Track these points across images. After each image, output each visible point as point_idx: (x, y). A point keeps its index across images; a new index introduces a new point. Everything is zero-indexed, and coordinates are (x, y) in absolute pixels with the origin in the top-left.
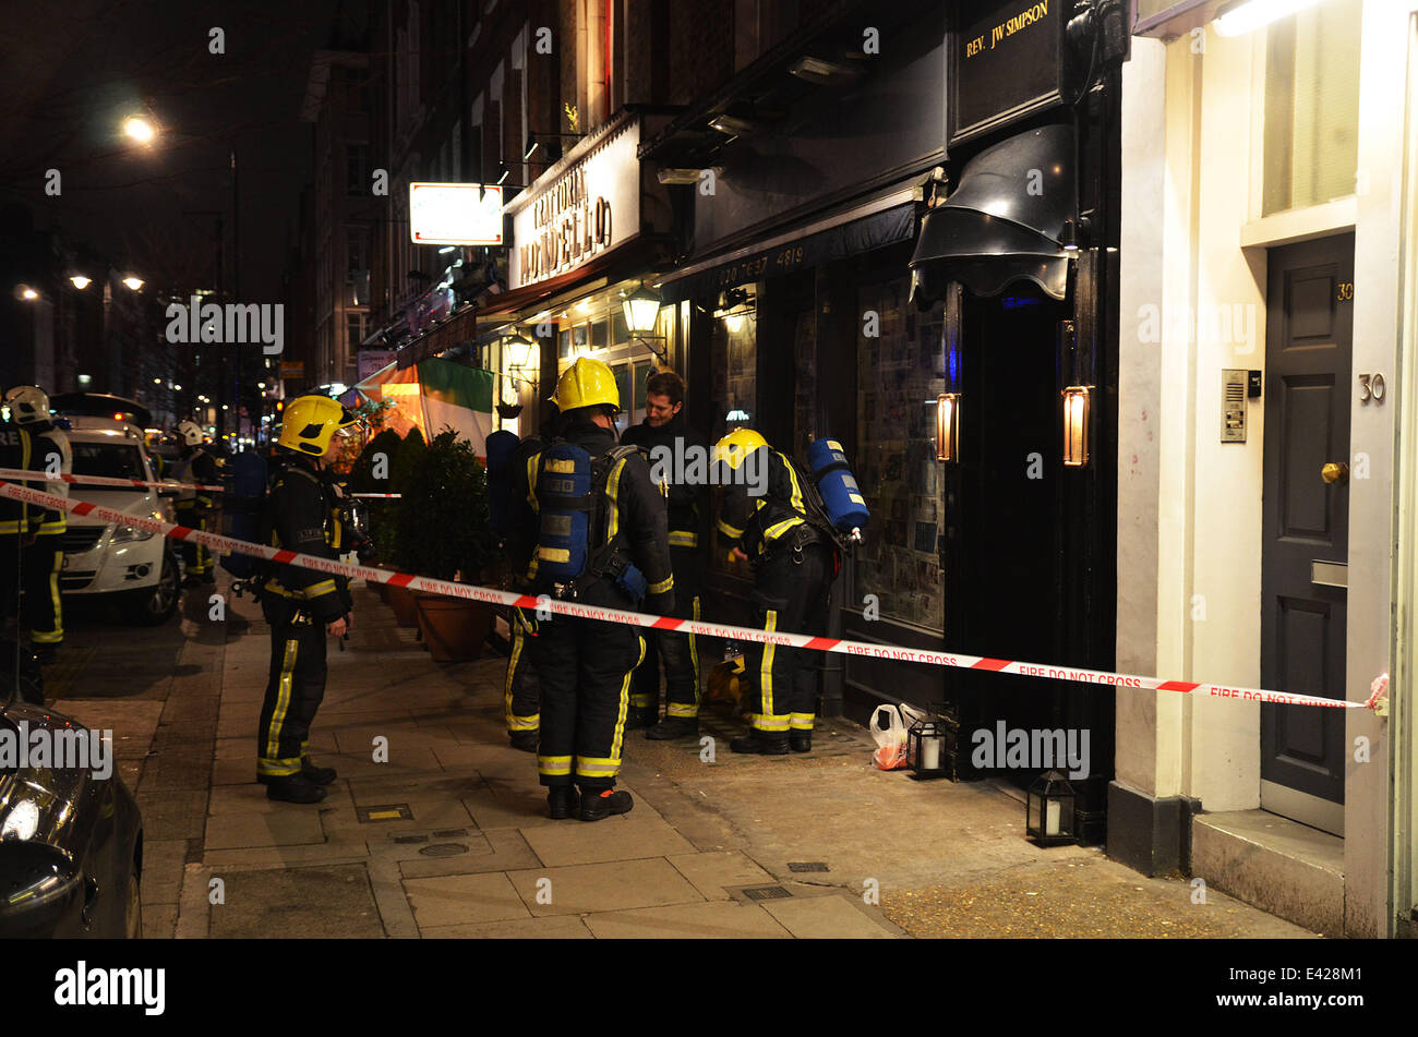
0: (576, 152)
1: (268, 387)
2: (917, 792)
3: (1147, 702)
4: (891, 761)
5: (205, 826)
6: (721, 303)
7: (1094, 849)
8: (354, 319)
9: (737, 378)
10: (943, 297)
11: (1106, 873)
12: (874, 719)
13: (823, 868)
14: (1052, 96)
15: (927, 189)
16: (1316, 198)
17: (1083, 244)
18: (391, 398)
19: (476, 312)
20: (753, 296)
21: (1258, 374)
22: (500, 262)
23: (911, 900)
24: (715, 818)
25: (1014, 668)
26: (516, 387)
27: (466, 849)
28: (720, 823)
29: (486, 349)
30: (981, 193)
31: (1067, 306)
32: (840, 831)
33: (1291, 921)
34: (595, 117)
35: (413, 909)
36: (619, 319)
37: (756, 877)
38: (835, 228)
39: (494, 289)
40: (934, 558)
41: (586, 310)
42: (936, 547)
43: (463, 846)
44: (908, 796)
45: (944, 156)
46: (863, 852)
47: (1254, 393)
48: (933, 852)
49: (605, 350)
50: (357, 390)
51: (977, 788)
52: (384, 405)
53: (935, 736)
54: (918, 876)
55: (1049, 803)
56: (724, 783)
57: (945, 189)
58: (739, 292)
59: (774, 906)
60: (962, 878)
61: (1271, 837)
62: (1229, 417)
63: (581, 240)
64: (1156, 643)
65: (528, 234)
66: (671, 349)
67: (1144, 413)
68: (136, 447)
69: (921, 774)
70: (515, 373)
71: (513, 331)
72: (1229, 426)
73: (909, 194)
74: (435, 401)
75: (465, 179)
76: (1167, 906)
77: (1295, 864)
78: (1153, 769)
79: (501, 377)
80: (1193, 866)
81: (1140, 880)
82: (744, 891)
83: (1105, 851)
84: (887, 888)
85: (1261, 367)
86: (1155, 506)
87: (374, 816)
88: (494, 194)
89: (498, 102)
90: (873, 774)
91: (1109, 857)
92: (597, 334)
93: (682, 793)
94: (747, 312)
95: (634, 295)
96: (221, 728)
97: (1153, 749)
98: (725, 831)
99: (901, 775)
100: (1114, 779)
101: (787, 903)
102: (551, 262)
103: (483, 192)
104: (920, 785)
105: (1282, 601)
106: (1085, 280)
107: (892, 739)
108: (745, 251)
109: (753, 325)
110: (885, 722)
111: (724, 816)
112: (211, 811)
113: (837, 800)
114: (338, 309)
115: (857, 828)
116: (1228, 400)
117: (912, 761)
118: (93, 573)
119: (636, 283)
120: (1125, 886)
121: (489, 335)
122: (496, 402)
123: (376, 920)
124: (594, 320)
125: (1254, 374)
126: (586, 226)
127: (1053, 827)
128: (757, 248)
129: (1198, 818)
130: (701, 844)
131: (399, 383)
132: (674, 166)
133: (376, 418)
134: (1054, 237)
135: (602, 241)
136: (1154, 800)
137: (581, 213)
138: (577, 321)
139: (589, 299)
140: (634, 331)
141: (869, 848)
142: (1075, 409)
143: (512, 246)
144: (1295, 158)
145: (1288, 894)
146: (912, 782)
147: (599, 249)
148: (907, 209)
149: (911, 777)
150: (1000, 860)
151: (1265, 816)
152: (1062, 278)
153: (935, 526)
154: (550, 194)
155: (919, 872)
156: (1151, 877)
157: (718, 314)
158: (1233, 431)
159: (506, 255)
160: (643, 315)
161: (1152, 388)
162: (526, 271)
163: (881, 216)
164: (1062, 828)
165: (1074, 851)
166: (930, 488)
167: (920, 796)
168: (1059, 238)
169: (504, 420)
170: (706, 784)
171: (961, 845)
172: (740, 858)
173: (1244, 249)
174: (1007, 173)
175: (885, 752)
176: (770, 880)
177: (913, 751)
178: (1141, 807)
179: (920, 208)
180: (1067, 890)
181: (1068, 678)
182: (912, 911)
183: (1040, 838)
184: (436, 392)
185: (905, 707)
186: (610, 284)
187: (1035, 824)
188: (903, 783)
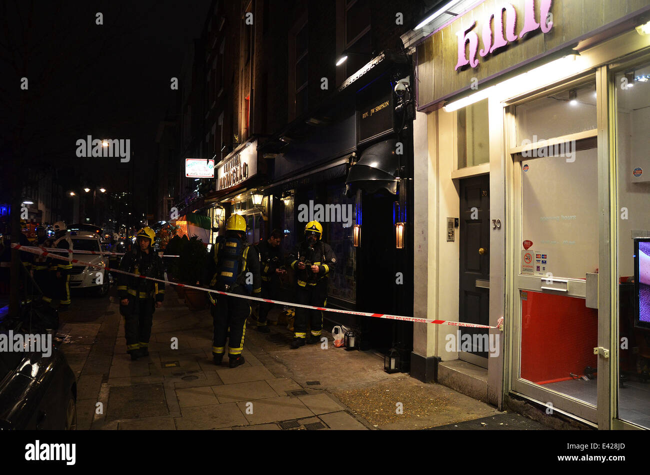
0: (237, 149)
1: (143, 222)
2: (348, 355)
3: (424, 327)
4: (339, 345)
5: (109, 369)
6: (283, 196)
7: (406, 374)
8: (169, 201)
9: (288, 220)
10: (356, 194)
11: (411, 382)
12: (333, 331)
13: (318, 383)
14: (391, 130)
15: (350, 159)
16: (474, 164)
17: (402, 177)
18: (179, 225)
19: (205, 198)
20: (293, 193)
21: (457, 219)
22: (213, 183)
23: (348, 394)
24: (281, 366)
25: (384, 316)
26: (218, 222)
27: (197, 378)
28: (283, 367)
29: (208, 210)
30: (369, 160)
31: (396, 197)
32: (323, 369)
33: (470, 397)
34: (243, 139)
35: (178, 401)
36: (250, 201)
37: (296, 387)
38: (321, 172)
39: (211, 191)
40: (352, 278)
41: (240, 198)
42: (353, 274)
43: (196, 377)
44: (345, 357)
45: (355, 149)
46: (331, 377)
47: (456, 226)
48: (355, 377)
49: (245, 211)
50: (168, 223)
51: (366, 353)
52: (177, 228)
53: (353, 336)
54: (349, 385)
55: (392, 359)
56: (284, 353)
57: (356, 160)
58: (288, 192)
59: (302, 398)
60: (365, 386)
61: (462, 369)
62: (449, 233)
63: (238, 176)
64: (427, 306)
65: (222, 174)
66: (267, 210)
67: (422, 231)
68: (97, 241)
69: (349, 349)
70: (217, 218)
71: (217, 205)
72: (449, 236)
73: (344, 161)
74: (192, 226)
75: (203, 158)
76: (431, 393)
77: (472, 378)
78: (426, 348)
79: (213, 219)
80: (438, 379)
81: (422, 384)
82: (292, 393)
83: (409, 374)
84: (340, 390)
85: (458, 217)
86: (427, 262)
87: (167, 365)
88: (211, 162)
89: (214, 135)
90: (333, 349)
91: (411, 376)
92: (243, 206)
93: (270, 356)
94: (291, 199)
95: (255, 193)
96: (119, 333)
97: (426, 342)
98: (285, 370)
99: (342, 349)
100: (413, 351)
101: (306, 397)
102: (229, 183)
103: (208, 162)
104: (348, 352)
105: (466, 292)
106: (402, 188)
107: (339, 337)
108: (291, 179)
109: (293, 203)
110: (337, 332)
111: (284, 365)
112: (113, 364)
113: (322, 358)
114: (164, 198)
115: (329, 369)
116: (449, 227)
117: (346, 344)
118: (81, 281)
119: (256, 189)
120: (417, 386)
121: (209, 206)
122: (212, 227)
123: (166, 405)
124: (242, 201)
125: (456, 219)
126: (240, 172)
127: (393, 367)
128: (295, 178)
129: (440, 363)
130: (277, 375)
131: (181, 221)
132: (268, 152)
133: (174, 232)
134: (392, 174)
135: (245, 176)
136: (426, 358)
137: (238, 168)
138: (237, 202)
139: (241, 195)
140: (255, 204)
141: (333, 375)
142: (400, 230)
143: (217, 178)
144: (467, 151)
145: (470, 388)
146: (346, 352)
147: (244, 179)
148: (343, 165)
149: (346, 350)
150: (376, 378)
151: (460, 362)
152: (395, 188)
153: (352, 268)
154: (229, 162)
155: (350, 384)
156: (425, 383)
157: (282, 199)
158: (450, 238)
159: (215, 181)
160: (257, 199)
161: (425, 223)
162: (221, 186)
163: (335, 168)
164: (395, 367)
165: (400, 375)
166: (351, 255)
167: (349, 356)
168: (394, 175)
169: (214, 233)
170: (278, 353)
171: (363, 373)
172: (290, 380)
173: (452, 179)
174: (377, 154)
175: (337, 342)
176: (301, 388)
177: (346, 341)
178: (422, 360)
179: (348, 165)
180: (399, 389)
181: (402, 319)
182: (349, 398)
183: (388, 370)
184: (193, 224)
185: (343, 327)
186: (247, 190)
187: (387, 365)
188: (343, 353)
